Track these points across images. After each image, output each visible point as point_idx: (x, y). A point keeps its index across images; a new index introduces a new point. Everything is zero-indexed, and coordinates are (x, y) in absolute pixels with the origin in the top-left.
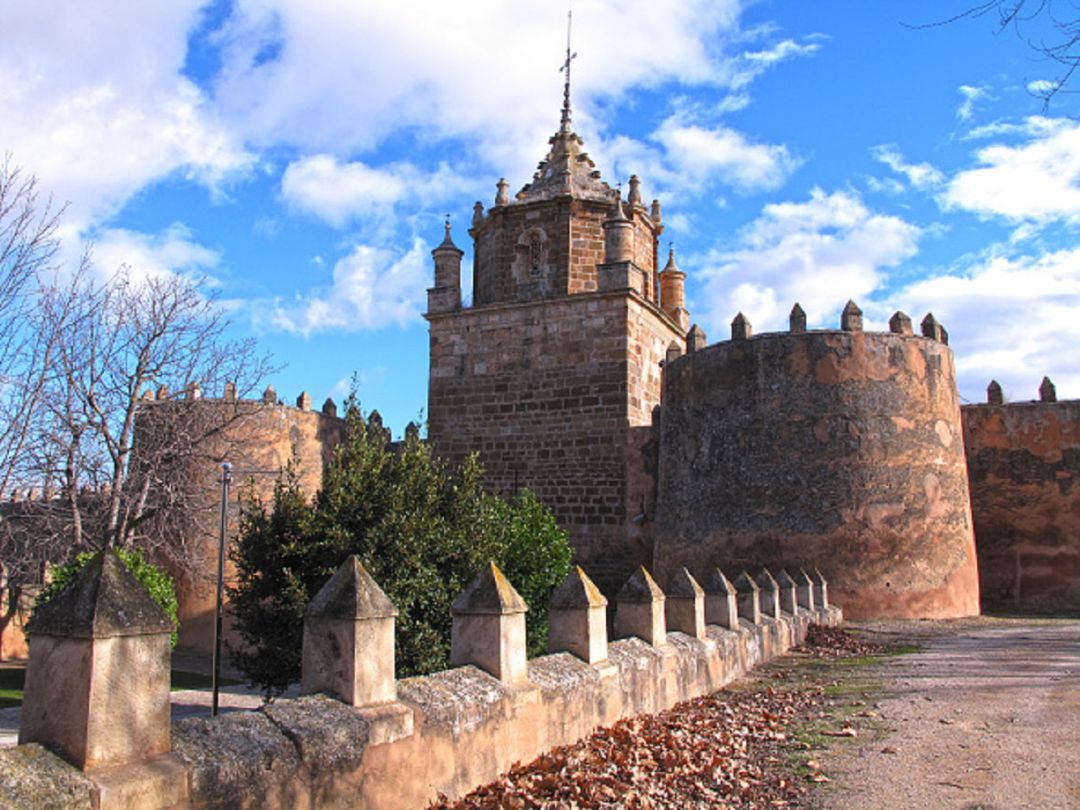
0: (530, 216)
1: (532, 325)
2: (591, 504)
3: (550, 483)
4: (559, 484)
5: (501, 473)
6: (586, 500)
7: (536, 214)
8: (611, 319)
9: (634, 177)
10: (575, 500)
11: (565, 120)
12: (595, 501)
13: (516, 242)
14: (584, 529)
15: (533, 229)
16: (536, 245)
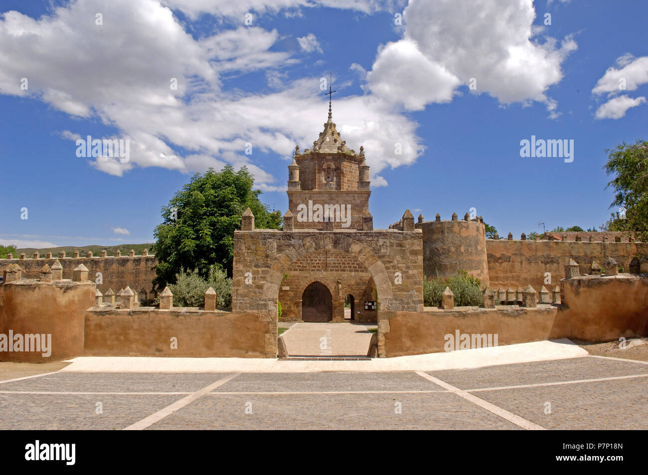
0: (328, 158)
1: (333, 200)
2: (355, 265)
3: (340, 257)
4: (343, 258)
5: (321, 253)
6: (353, 264)
7: (331, 157)
8: (363, 201)
9: (362, 147)
10: (349, 264)
11: (330, 117)
12: (356, 264)
13: (322, 167)
14: (353, 274)
15: (329, 163)
16: (329, 168)
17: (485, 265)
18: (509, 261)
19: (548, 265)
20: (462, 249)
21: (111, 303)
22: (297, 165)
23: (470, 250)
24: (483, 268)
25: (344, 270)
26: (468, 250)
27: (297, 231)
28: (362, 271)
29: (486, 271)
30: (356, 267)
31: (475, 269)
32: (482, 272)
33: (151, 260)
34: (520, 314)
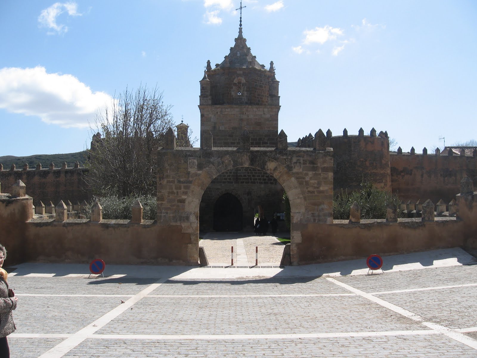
0: (238, 72)
1: (243, 114)
7: (241, 72)
8: (272, 115)
9: (272, 62)
11: (240, 32)
13: (233, 82)
14: (262, 186)
15: (240, 78)
16: (239, 83)
17: (389, 179)
18: (411, 174)
19: (446, 178)
20: (368, 163)
21: (42, 214)
22: (208, 80)
23: (375, 164)
24: (386, 181)
25: (254, 183)
26: (373, 164)
27: (215, 149)
28: (272, 183)
29: (389, 184)
30: (265, 179)
31: (379, 182)
32: (385, 185)
33: (70, 173)
34: (420, 226)
